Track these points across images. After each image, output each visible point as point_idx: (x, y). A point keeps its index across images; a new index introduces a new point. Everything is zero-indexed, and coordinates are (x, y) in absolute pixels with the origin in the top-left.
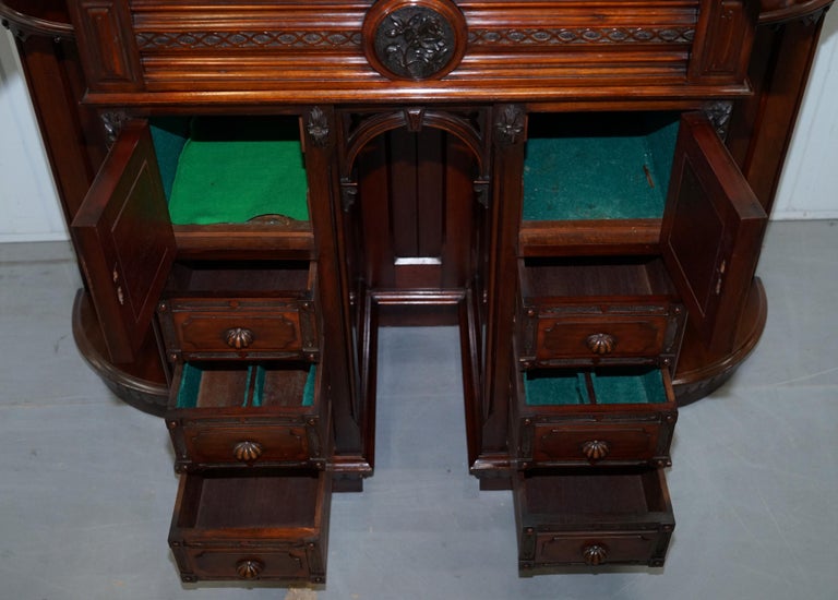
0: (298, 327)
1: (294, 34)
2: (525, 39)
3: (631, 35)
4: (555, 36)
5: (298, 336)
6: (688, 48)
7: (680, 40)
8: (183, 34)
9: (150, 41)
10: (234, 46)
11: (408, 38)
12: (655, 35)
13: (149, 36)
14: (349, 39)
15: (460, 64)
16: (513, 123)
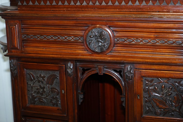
8: (34, 35)
12: (174, 42)
13: (25, 36)
14: (80, 39)
15: (112, 50)
16: (130, 72)
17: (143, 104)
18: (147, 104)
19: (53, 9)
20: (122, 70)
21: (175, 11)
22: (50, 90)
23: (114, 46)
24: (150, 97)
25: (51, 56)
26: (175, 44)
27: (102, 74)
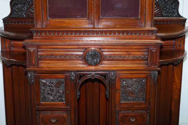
0: (67, 118)
1: (69, 56)
2: (115, 57)
3: (135, 57)
4: (121, 57)
5: (67, 121)
6: (147, 60)
7: (145, 58)
8: (48, 56)
9: (41, 57)
10: (57, 58)
11: (92, 56)
12: (140, 57)
13: (41, 56)
14: (80, 57)
15: (102, 63)
16: (113, 76)
17: (121, 95)
18: (123, 95)
19: (60, 38)
20: (106, 75)
21: (139, 38)
22: (58, 91)
23: (103, 61)
24: (125, 90)
25: (60, 69)
26: (140, 58)
27: (94, 79)
